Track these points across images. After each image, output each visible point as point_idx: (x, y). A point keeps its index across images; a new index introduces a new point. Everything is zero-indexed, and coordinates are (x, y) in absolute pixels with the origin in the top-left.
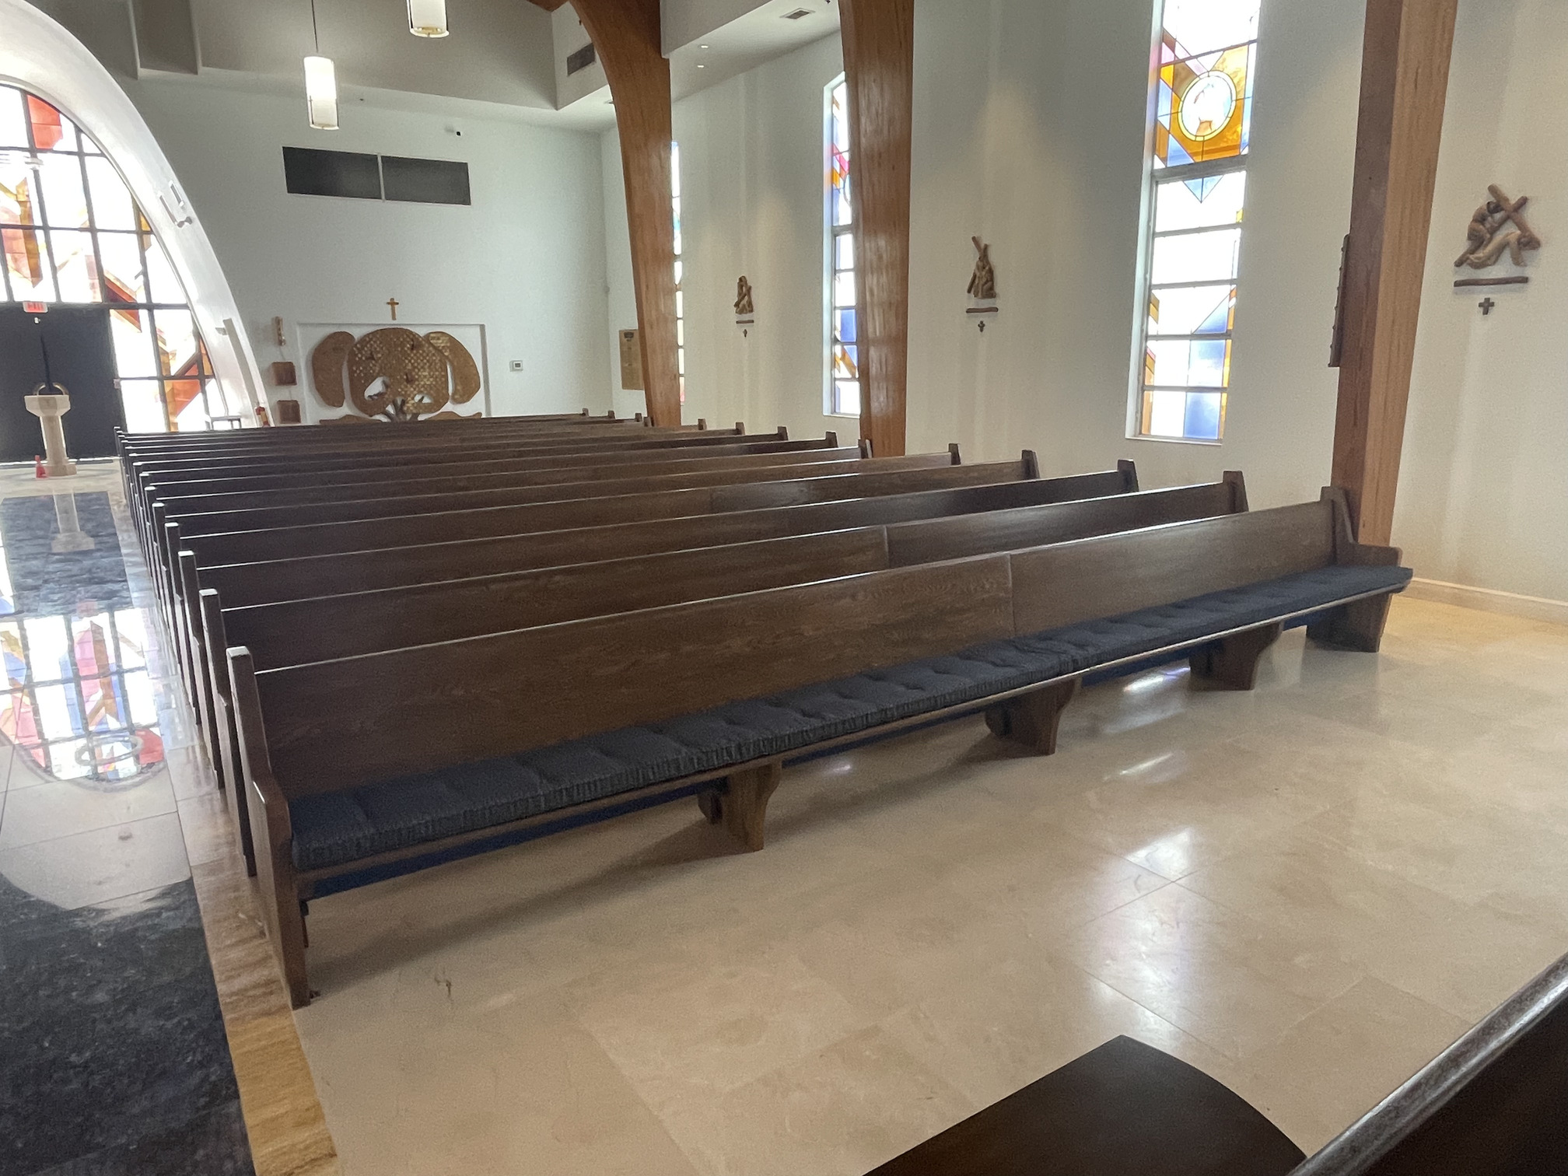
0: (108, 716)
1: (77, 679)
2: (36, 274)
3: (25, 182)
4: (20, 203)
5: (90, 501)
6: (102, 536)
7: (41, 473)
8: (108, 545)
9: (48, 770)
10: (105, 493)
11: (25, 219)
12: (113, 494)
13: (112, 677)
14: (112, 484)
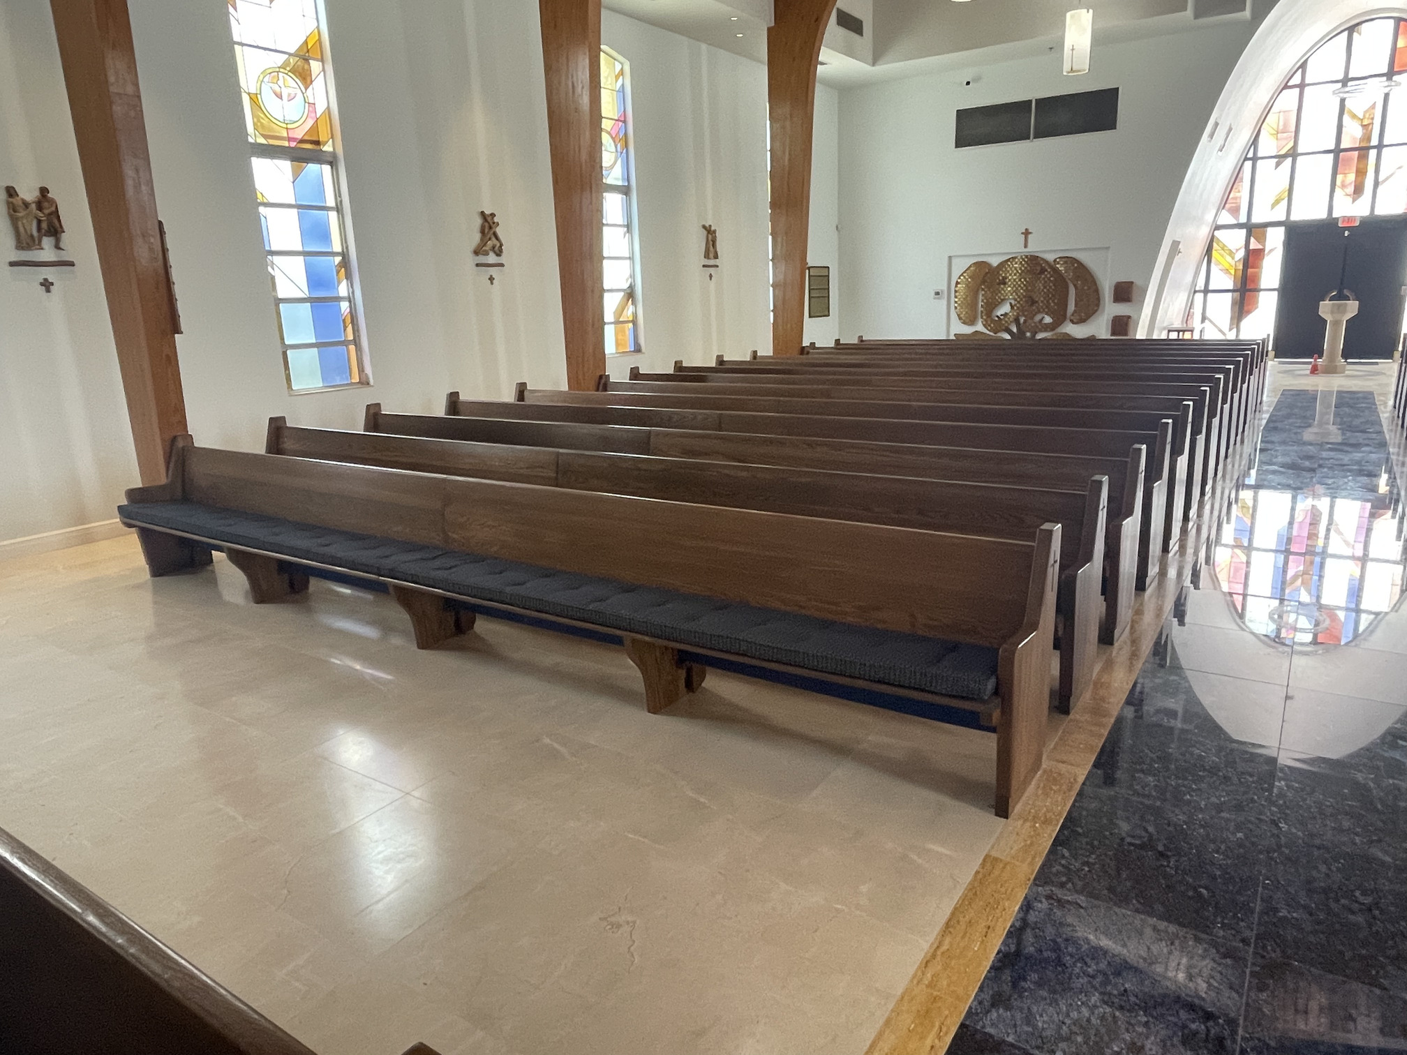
0: (1302, 588)
1: (1287, 552)
2: (1358, 190)
3: (1373, 107)
4: (1364, 126)
5: (1358, 399)
6: (1371, 433)
7: (1314, 370)
8: (1376, 441)
9: (1242, 616)
10: (1371, 393)
11: (1363, 141)
12: (1380, 395)
13: (1315, 558)
14: (1379, 385)
